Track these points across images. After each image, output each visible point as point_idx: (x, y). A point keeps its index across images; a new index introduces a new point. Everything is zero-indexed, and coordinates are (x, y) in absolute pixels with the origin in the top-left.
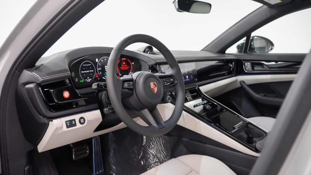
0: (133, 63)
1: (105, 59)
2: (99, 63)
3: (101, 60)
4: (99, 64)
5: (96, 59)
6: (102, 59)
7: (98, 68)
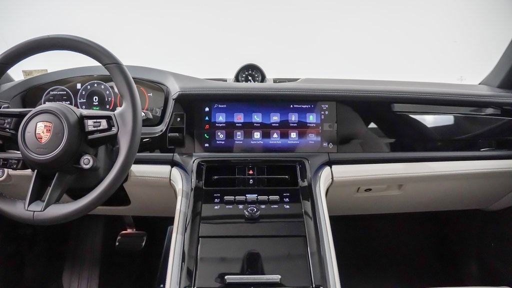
0: (151, 94)
1: (96, 85)
2: (82, 91)
3: (87, 86)
4: (82, 93)
5: (78, 84)
6: (89, 85)
7: (80, 100)
